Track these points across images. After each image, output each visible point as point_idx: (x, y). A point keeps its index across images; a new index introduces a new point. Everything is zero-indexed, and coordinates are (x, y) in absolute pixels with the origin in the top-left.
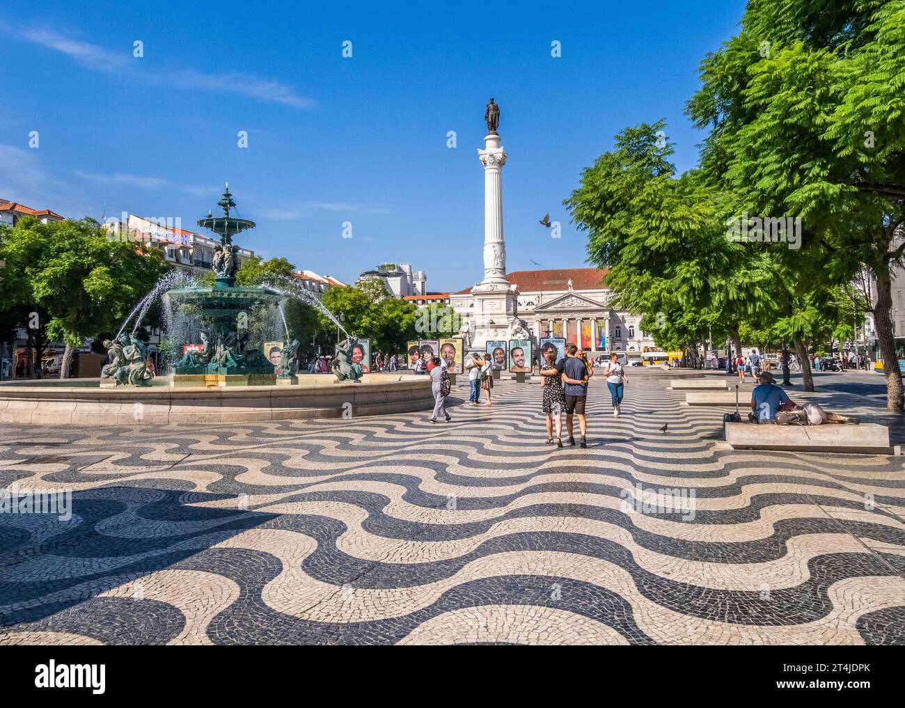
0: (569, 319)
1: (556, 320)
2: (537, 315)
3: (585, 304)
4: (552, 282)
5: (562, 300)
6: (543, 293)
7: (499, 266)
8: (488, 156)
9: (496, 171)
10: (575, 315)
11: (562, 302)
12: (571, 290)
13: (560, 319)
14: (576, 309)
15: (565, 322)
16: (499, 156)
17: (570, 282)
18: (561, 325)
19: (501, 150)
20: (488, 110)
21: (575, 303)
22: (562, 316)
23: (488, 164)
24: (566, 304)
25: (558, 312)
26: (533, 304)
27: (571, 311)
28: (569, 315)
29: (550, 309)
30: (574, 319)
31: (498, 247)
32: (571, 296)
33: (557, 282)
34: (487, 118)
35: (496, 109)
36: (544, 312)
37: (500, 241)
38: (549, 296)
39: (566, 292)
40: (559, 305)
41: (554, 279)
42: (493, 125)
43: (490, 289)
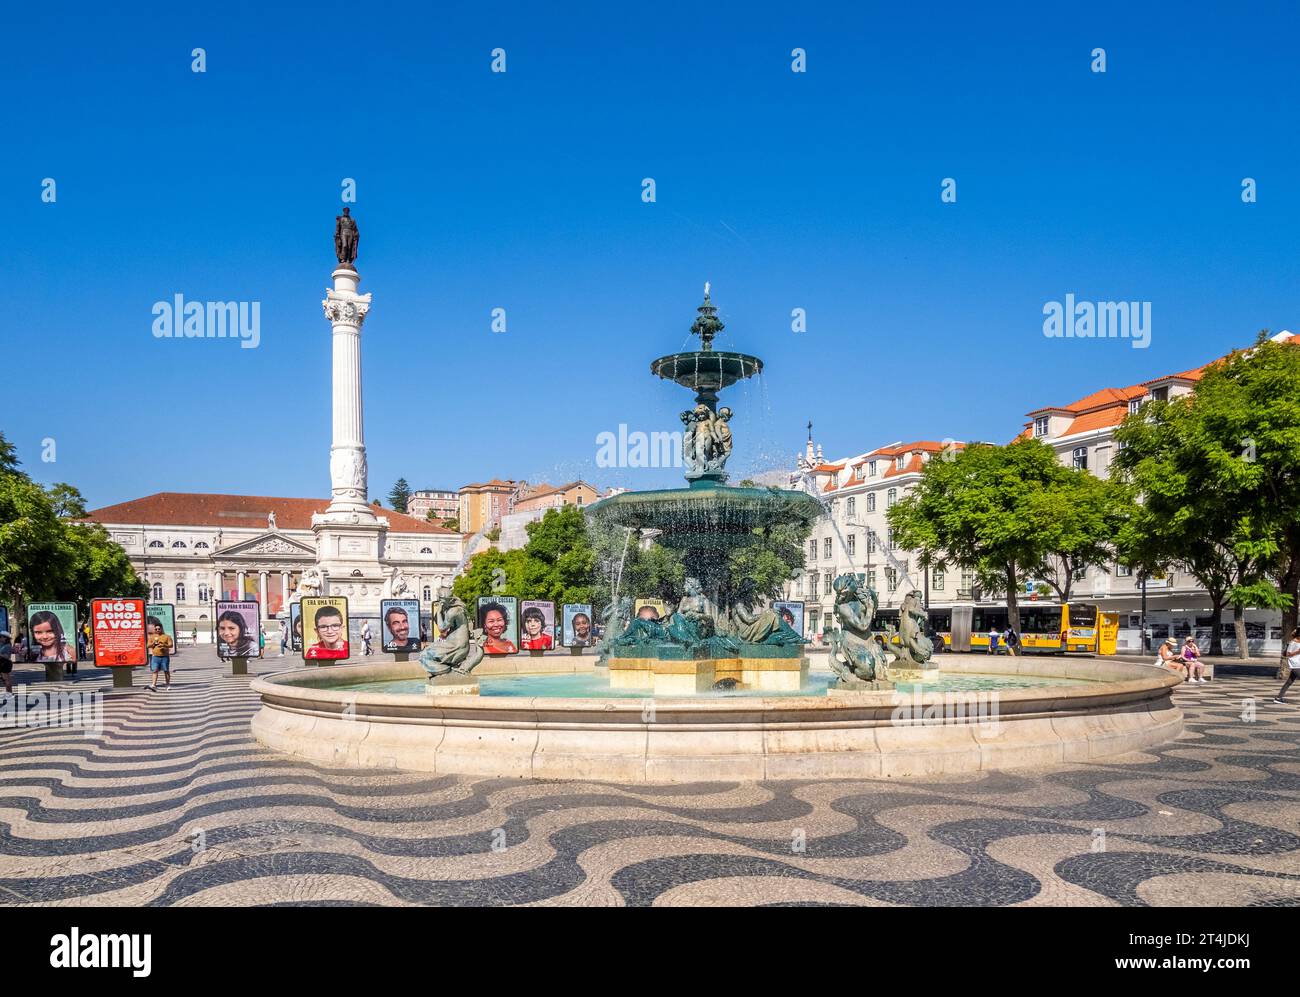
0: (271, 572)
1: (249, 571)
2: (219, 564)
3: (296, 550)
4: (232, 514)
5: (259, 542)
6: (223, 529)
7: (360, 486)
8: (343, 304)
9: (355, 331)
10: (280, 566)
11: (259, 546)
12: (273, 529)
13: (257, 572)
14: (281, 557)
15: (263, 576)
16: (364, 308)
17: (271, 517)
18: (258, 580)
19: (367, 297)
20: (340, 228)
21: (281, 548)
22: (259, 566)
23: (342, 316)
24: (266, 548)
25: (251, 560)
26: (206, 545)
27: (274, 561)
28: (270, 566)
29: (239, 555)
30: (279, 572)
31: (357, 455)
32: (274, 537)
33: (243, 515)
34: (338, 237)
35: (353, 227)
36: (230, 560)
37: (361, 445)
38: (233, 537)
39: (266, 531)
40: (254, 550)
41: (235, 509)
42: (348, 255)
43: (353, 520)
